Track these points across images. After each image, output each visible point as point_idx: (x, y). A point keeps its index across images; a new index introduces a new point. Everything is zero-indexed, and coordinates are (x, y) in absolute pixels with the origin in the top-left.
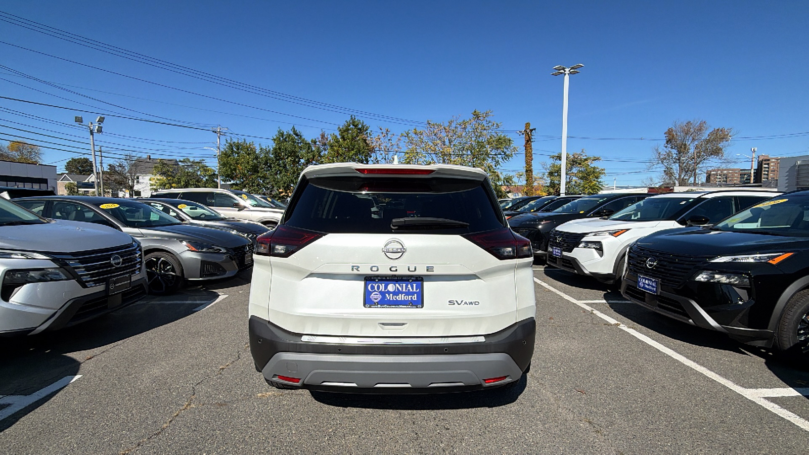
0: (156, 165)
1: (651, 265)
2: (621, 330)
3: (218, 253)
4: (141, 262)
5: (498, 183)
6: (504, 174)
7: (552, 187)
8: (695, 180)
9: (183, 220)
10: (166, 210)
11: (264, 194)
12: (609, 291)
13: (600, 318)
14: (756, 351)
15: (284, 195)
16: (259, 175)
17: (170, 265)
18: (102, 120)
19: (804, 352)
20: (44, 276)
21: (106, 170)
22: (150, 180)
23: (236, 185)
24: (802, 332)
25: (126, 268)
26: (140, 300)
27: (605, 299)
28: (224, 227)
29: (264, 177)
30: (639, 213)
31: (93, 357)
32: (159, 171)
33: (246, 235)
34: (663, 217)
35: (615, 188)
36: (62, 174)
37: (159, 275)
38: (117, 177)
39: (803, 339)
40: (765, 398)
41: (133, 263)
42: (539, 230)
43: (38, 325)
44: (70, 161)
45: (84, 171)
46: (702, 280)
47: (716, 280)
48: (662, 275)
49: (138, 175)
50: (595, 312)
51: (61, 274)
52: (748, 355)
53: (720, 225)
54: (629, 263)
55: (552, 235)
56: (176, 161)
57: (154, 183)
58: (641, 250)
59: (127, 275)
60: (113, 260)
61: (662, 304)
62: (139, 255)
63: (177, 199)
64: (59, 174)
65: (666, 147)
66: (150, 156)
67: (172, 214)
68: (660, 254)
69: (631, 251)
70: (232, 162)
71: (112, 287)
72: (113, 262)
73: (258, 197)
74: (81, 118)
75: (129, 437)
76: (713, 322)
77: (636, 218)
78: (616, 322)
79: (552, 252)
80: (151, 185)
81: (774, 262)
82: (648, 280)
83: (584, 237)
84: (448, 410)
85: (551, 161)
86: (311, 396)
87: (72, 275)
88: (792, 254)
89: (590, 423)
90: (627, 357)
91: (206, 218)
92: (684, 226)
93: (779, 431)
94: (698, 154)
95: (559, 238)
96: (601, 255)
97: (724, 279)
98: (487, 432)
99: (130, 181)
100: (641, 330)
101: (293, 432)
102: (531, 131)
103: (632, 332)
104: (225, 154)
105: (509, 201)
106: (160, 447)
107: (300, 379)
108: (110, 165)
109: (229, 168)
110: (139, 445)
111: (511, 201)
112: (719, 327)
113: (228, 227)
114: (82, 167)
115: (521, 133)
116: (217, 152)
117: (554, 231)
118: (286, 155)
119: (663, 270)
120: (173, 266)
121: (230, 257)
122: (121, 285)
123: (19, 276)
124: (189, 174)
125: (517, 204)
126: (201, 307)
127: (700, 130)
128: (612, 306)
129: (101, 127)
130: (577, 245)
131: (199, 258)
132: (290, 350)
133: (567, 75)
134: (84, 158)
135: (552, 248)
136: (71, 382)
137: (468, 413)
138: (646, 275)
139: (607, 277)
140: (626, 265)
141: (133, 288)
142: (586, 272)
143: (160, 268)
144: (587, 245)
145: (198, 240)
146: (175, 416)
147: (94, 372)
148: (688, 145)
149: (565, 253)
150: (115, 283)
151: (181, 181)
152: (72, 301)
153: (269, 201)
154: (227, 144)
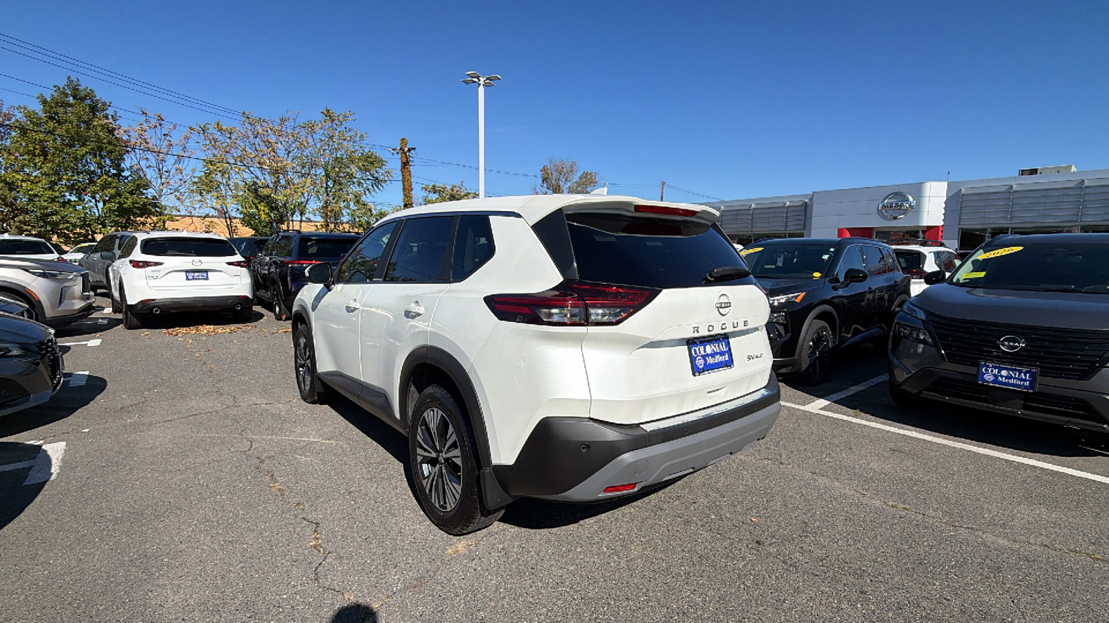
6: (379, 208)
40: (820, 409)
65: (543, 187)
81: (798, 301)
88: (805, 293)
102: (409, 150)
107: (638, 483)
115: (395, 152)
126: (34, 473)
127: (572, 171)
132: (638, 447)
133: (482, 86)
148: (561, 186)
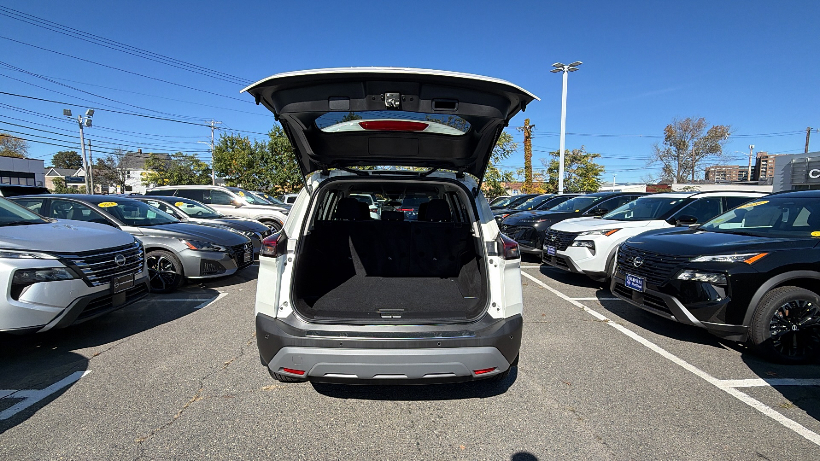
0: (147, 159)
1: (637, 264)
2: (609, 326)
3: (218, 251)
4: (143, 261)
5: (496, 180)
6: (503, 171)
7: (551, 184)
8: (693, 177)
9: (180, 218)
10: (163, 207)
11: (260, 190)
12: (602, 289)
13: (590, 314)
14: (734, 345)
15: (280, 191)
16: (254, 170)
17: (170, 263)
18: (92, 113)
19: (775, 346)
20: (51, 275)
21: (95, 164)
22: (141, 175)
23: (231, 180)
24: (774, 327)
25: (129, 267)
26: (143, 298)
27: (597, 296)
28: (221, 225)
29: (260, 173)
30: (632, 213)
31: (100, 354)
32: (150, 166)
33: (244, 233)
34: (655, 217)
35: (614, 184)
36: (49, 168)
37: (158, 274)
38: (107, 172)
39: (775, 333)
40: (736, 388)
41: (135, 262)
42: (535, 229)
43: (47, 323)
44: (57, 155)
45: (71, 165)
46: (684, 278)
47: (697, 278)
48: (648, 274)
49: (128, 169)
50: (586, 309)
51: (67, 273)
52: (725, 348)
53: (706, 225)
54: (618, 262)
55: (546, 234)
56: (168, 156)
57: (145, 178)
58: (629, 249)
59: (130, 274)
60: (118, 259)
61: (647, 301)
62: (141, 254)
63: (173, 197)
64: (45, 168)
65: (666, 144)
66: (141, 150)
67: (168, 211)
68: (647, 253)
69: (621, 250)
70: (226, 158)
71: (116, 285)
72: (117, 261)
73: (254, 194)
74: (70, 111)
75: (143, 427)
76: (693, 319)
77: (629, 217)
78: (605, 318)
79: (547, 251)
80: (143, 180)
81: (749, 262)
82: (636, 278)
83: (577, 236)
84: (442, 401)
85: (551, 157)
86: (313, 389)
87: (79, 274)
88: (767, 254)
89: (573, 411)
90: (612, 351)
91: (203, 216)
92: (674, 226)
93: (744, 417)
94: (697, 152)
95: (554, 236)
96: (594, 254)
97: (704, 278)
98: (478, 421)
99: (121, 176)
100: (628, 326)
101: (298, 421)
102: (531, 127)
103: (619, 327)
104: (219, 149)
105: (507, 199)
106: (173, 435)
107: (304, 371)
108: (98, 160)
109: (224, 163)
110: (153, 434)
111: (509, 198)
112: (698, 323)
113: (225, 225)
114: (70, 160)
115: (520, 130)
116: (212, 147)
117: (549, 230)
118: (282, 150)
119: (649, 269)
120: (173, 265)
121: (230, 256)
122: (124, 284)
123: (27, 275)
124: (182, 169)
125: (516, 201)
126: (202, 304)
127: (699, 127)
128: (603, 303)
129: (91, 121)
130: (570, 244)
131: (198, 256)
132: (295, 345)
133: (566, 72)
134: (72, 152)
135: (547, 246)
136: (82, 377)
137: (461, 403)
138: (634, 274)
139: (599, 275)
140: (615, 264)
141: (136, 286)
142: (579, 270)
143: (160, 267)
144: (580, 244)
145: (197, 239)
146: (185, 408)
147: (102, 368)
148: (686, 141)
149: (559, 252)
150: (119, 281)
151: (173, 176)
152: (78, 300)
153: (266, 198)
154: (222, 139)
